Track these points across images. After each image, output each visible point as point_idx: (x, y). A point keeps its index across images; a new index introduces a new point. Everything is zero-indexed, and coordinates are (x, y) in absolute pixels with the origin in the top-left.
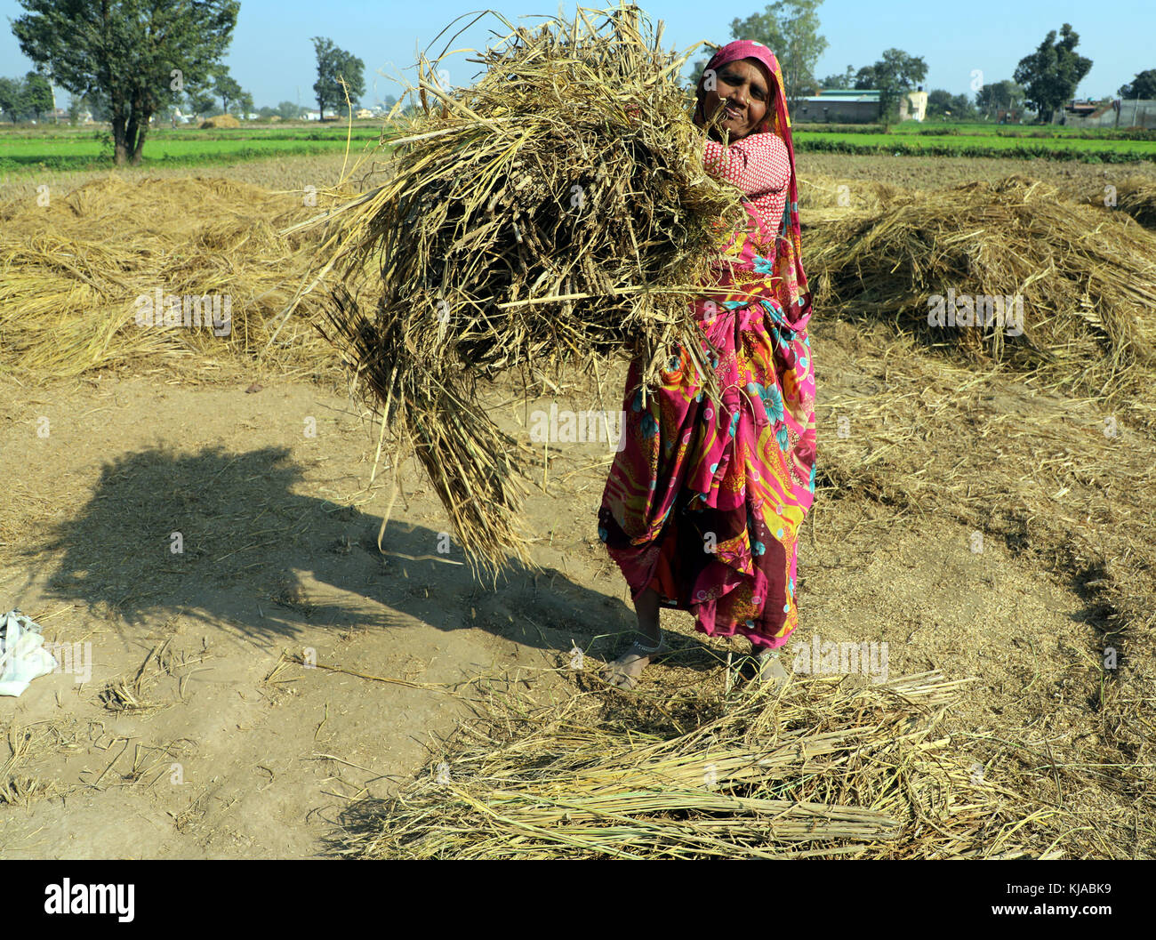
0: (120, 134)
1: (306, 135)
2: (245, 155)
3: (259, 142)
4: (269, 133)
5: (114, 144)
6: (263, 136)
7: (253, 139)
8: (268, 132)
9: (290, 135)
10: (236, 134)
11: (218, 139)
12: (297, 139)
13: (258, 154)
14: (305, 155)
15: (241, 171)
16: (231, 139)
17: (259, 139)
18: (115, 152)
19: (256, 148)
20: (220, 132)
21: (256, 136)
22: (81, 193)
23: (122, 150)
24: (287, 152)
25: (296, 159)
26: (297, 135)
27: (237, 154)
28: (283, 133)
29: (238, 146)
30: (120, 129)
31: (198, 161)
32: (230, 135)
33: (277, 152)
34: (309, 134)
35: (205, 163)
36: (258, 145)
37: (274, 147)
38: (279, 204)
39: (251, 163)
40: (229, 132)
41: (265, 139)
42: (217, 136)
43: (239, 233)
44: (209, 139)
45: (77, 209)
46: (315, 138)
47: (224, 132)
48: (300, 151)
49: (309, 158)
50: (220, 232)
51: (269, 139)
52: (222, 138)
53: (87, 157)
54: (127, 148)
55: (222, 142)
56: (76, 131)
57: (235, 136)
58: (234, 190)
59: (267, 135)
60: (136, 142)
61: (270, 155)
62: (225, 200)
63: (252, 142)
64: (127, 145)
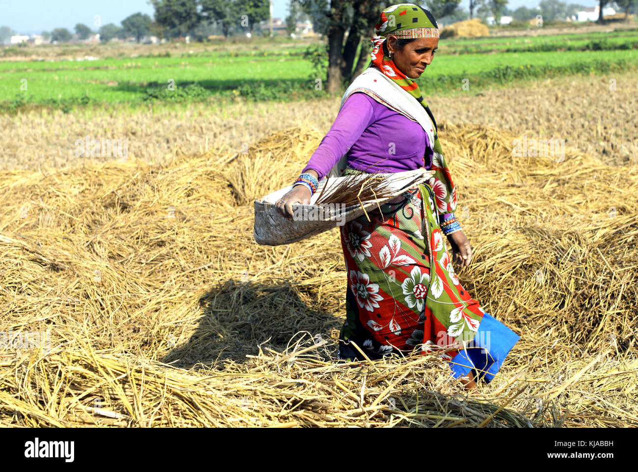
0: (335, 50)
1: (580, 44)
2: (500, 76)
3: (516, 55)
4: (528, 43)
5: (326, 64)
6: (521, 47)
7: (508, 51)
8: (526, 40)
9: (561, 43)
10: (484, 44)
11: (461, 53)
12: (570, 49)
13: (519, 74)
14: (588, 73)
15: (497, 102)
16: (478, 52)
17: (515, 51)
18: (328, 76)
19: (515, 65)
20: (463, 43)
21: (512, 47)
22: (247, 162)
23: (336, 72)
24: (561, 70)
25: (576, 81)
26: (570, 43)
27: (489, 75)
28: (548, 41)
29: (490, 62)
30: (335, 44)
31: (434, 86)
32: (477, 46)
33: (547, 71)
34: (587, 42)
35: (444, 89)
36: (518, 61)
37: (542, 63)
38: (586, 183)
39: (508, 88)
40: (474, 43)
41: (524, 51)
42: (459, 49)
43: (528, 268)
44: (449, 53)
45: (239, 188)
46: (597, 47)
47: (468, 43)
48: (580, 68)
49: (594, 79)
50: (488, 263)
51: (529, 50)
52: (467, 51)
53: (293, 81)
54: (342, 69)
55: (465, 56)
56: (291, 45)
57: (483, 48)
58: (498, 149)
59: (526, 46)
60: (356, 60)
61: (535, 75)
62: (482, 167)
63: (506, 55)
64: (344, 65)
